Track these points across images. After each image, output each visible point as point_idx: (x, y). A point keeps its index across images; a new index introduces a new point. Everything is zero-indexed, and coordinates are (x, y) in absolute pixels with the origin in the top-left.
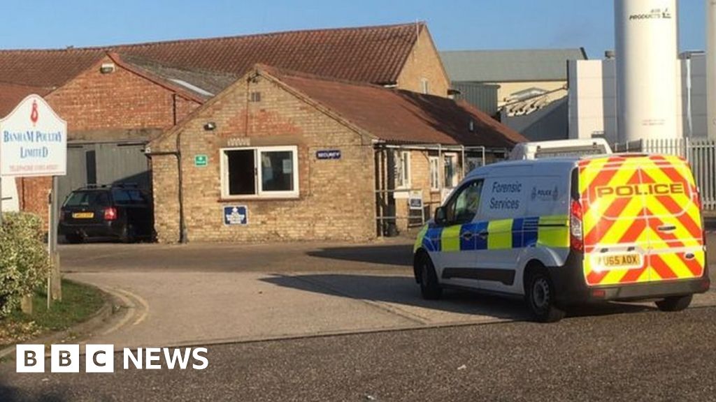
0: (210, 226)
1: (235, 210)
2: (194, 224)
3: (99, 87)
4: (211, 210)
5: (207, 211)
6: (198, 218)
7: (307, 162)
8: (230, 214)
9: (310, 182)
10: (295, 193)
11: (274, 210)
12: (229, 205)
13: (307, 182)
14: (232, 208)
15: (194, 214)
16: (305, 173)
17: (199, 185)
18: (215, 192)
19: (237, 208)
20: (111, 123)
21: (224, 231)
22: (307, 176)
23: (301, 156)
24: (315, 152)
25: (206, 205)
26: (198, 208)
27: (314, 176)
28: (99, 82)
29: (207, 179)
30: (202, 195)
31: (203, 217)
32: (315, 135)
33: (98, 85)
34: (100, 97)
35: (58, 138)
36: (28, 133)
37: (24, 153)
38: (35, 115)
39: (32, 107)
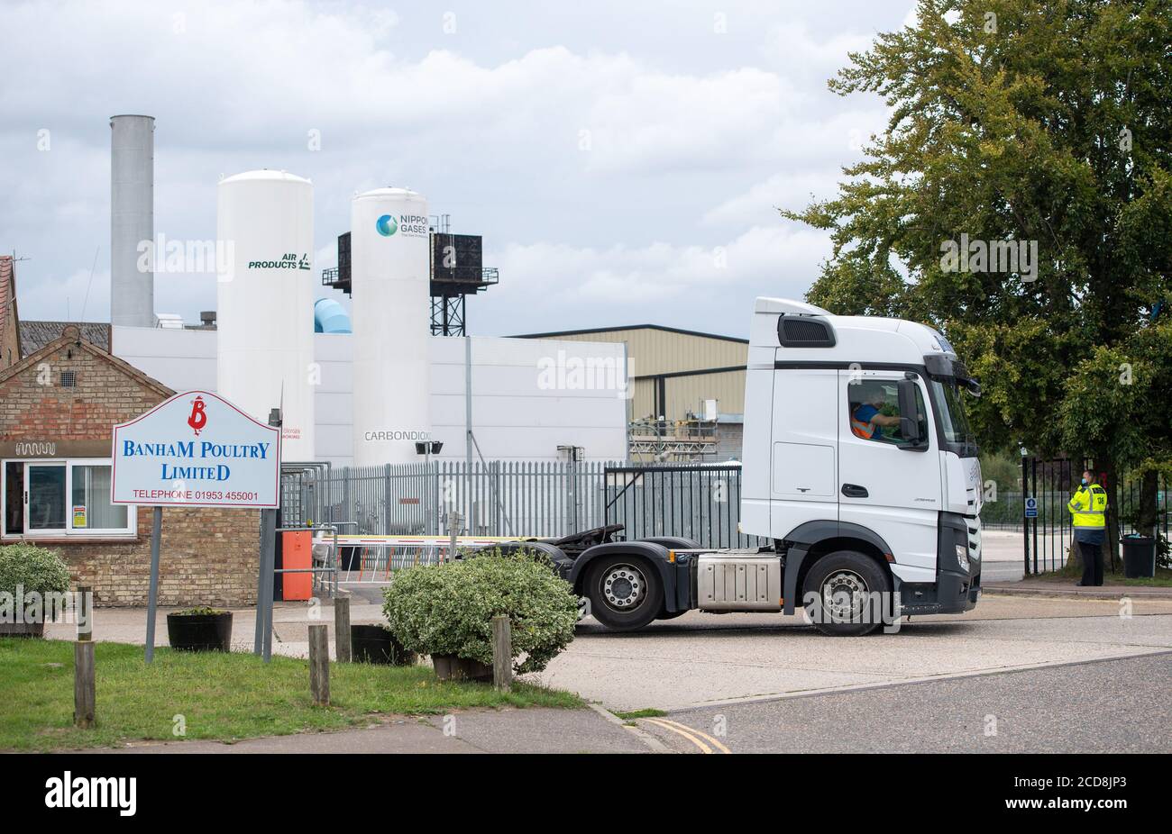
10: (129, 531)
11: (92, 557)
13: (151, 515)
35: (259, 453)
36: (181, 444)
37: (170, 472)
38: (198, 418)
39: (192, 407)
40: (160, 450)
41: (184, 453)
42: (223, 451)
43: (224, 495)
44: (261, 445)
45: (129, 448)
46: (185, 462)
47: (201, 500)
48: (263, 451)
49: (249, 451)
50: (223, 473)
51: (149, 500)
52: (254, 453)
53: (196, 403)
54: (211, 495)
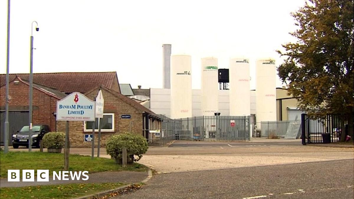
0: (79, 142)
1: (89, 136)
2: (72, 141)
3: (12, 90)
4: (80, 136)
5: (78, 136)
6: (74, 139)
7: (118, 119)
8: (87, 137)
9: (119, 126)
10: (113, 130)
11: (104, 136)
12: (87, 134)
13: (117, 127)
14: (88, 135)
15: (73, 137)
16: (117, 123)
17: (75, 127)
18: (81, 129)
19: (90, 135)
20: (17, 103)
21: (85, 144)
22: (117, 124)
23: (116, 117)
24: (121, 116)
25: (78, 134)
26: (75, 135)
27: (120, 124)
28: (12, 88)
29: (78, 124)
30: (76, 130)
31: (76, 139)
32: (121, 110)
33: (12, 89)
34: (13, 94)
35: (91, 108)
36: (72, 105)
37: (70, 113)
38: (77, 99)
39: (75, 97)
40: (68, 107)
41: (73, 108)
42: (82, 107)
43: (82, 118)
44: (91, 106)
45: (61, 107)
46: (74, 110)
47: (77, 119)
48: (92, 107)
49: (88, 107)
50: (82, 113)
51: (65, 119)
52: (89, 108)
53: (76, 96)
54: (79, 118)
